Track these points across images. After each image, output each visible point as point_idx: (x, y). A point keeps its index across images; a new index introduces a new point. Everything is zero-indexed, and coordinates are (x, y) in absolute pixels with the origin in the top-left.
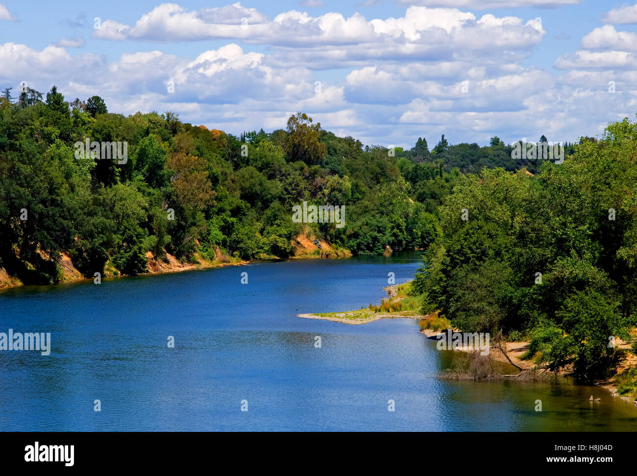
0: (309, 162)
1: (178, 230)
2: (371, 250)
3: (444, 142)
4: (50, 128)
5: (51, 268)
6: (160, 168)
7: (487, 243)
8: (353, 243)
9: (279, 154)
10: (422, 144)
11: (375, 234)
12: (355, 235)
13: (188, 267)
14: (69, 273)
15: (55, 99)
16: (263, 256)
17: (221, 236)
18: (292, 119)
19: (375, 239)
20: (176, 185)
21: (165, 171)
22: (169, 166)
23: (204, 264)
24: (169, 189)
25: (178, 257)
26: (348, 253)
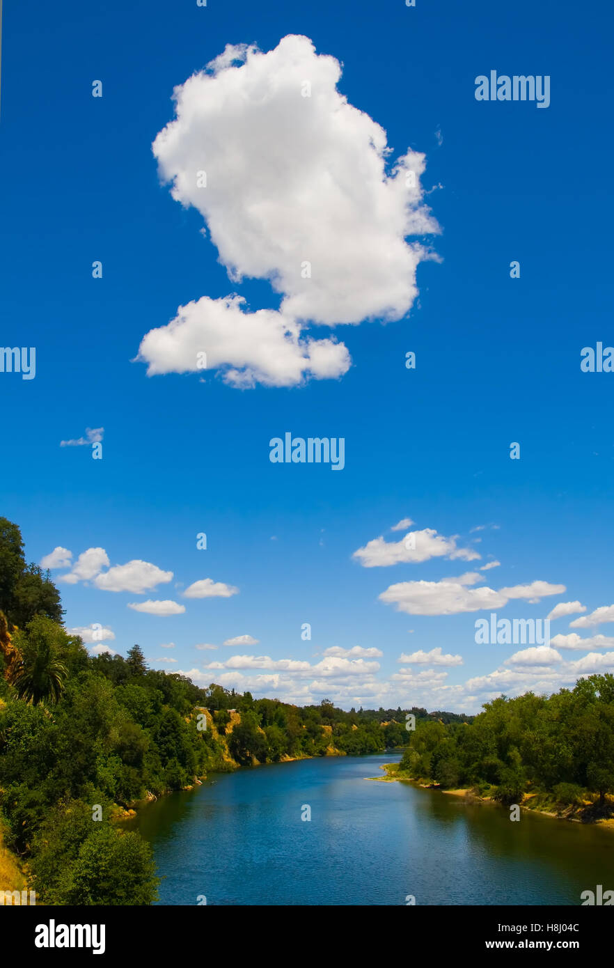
0: (330, 718)
1: (289, 744)
2: (353, 751)
3: (362, 709)
4: (246, 705)
5: (250, 759)
6: (283, 720)
7: (449, 751)
8: (347, 749)
9: (318, 715)
10: (353, 710)
11: (355, 746)
12: (348, 746)
13: (292, 759)
14: (256, 762)
15: (248, 695)
16: (316, 754)
17: (301, 746)
18: (323, 701)
19: (355, 748)
20: (289, 726)
21: (285, 721)
22: (287, 719)
23: (298, 758)
24: (287, 728)
25: (289, 755)
26: (345, 753)
